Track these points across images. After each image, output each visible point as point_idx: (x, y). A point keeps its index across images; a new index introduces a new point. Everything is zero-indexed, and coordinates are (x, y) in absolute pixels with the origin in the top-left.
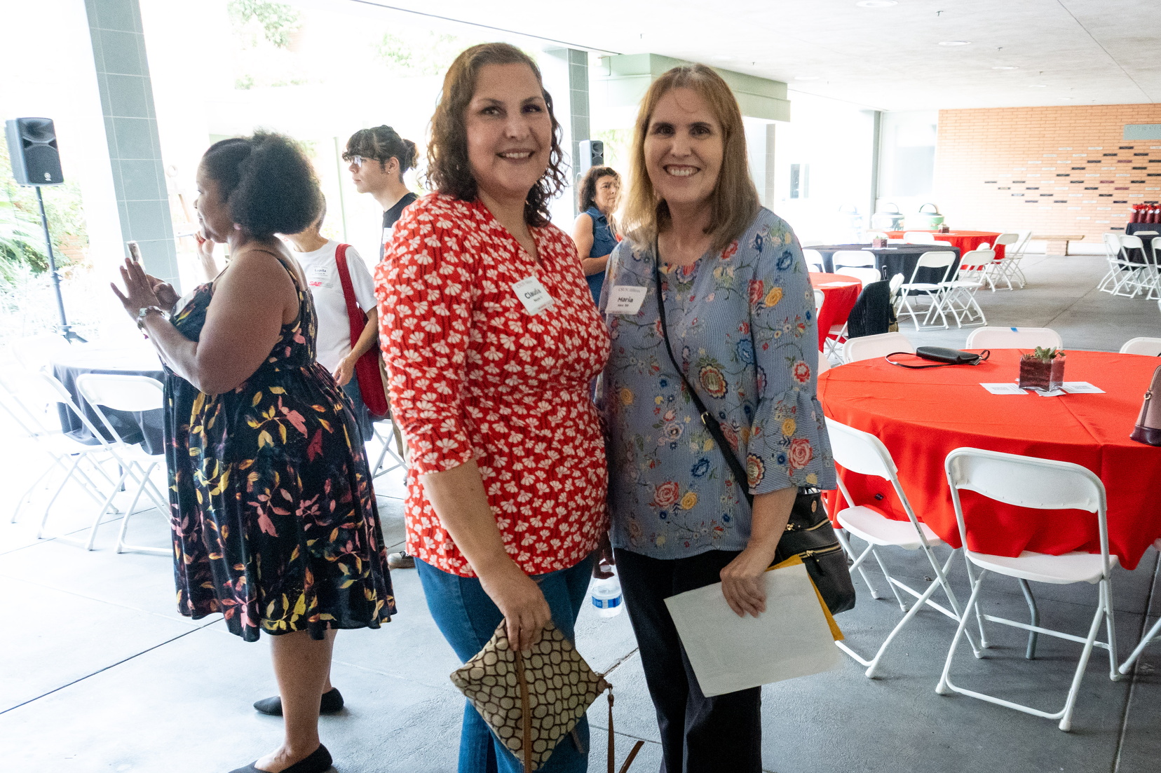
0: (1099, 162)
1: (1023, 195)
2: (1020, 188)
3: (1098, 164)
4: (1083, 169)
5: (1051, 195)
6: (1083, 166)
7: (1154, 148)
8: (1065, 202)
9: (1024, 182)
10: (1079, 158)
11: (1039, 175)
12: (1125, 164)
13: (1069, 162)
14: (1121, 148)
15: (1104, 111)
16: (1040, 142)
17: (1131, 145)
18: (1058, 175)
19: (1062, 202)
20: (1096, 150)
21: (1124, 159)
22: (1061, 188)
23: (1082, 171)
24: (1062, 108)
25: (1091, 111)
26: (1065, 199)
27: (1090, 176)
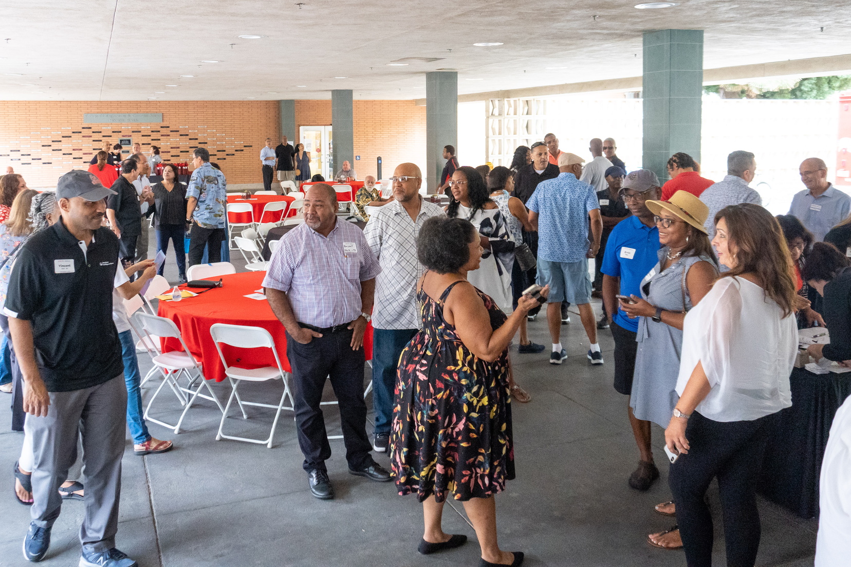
0: (70, 137)
1: (19, 160)
2: (18, 155)
3: (70, 138)
4: (60, 141)
5: (40, 159)
6: (60, 140)
7: (104, 128)
8: (51, 163)
9: (19, 151)
10: (57, 135)
11: (29, 146)
12: (87, 138)
13: (50, 137)
14: (83, 128)
15: (68, 105)
16: (27, 124)
17: (90, 126)
18: (43, 146)
19: (49, 163)
20: (68, 130)
21: (87, 135)
22: (46, 154)
23: (60, 143)
24: (39, 102)
25: (60, 105)
26: (50, 162)
27: (66, 146)
